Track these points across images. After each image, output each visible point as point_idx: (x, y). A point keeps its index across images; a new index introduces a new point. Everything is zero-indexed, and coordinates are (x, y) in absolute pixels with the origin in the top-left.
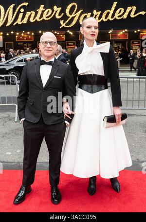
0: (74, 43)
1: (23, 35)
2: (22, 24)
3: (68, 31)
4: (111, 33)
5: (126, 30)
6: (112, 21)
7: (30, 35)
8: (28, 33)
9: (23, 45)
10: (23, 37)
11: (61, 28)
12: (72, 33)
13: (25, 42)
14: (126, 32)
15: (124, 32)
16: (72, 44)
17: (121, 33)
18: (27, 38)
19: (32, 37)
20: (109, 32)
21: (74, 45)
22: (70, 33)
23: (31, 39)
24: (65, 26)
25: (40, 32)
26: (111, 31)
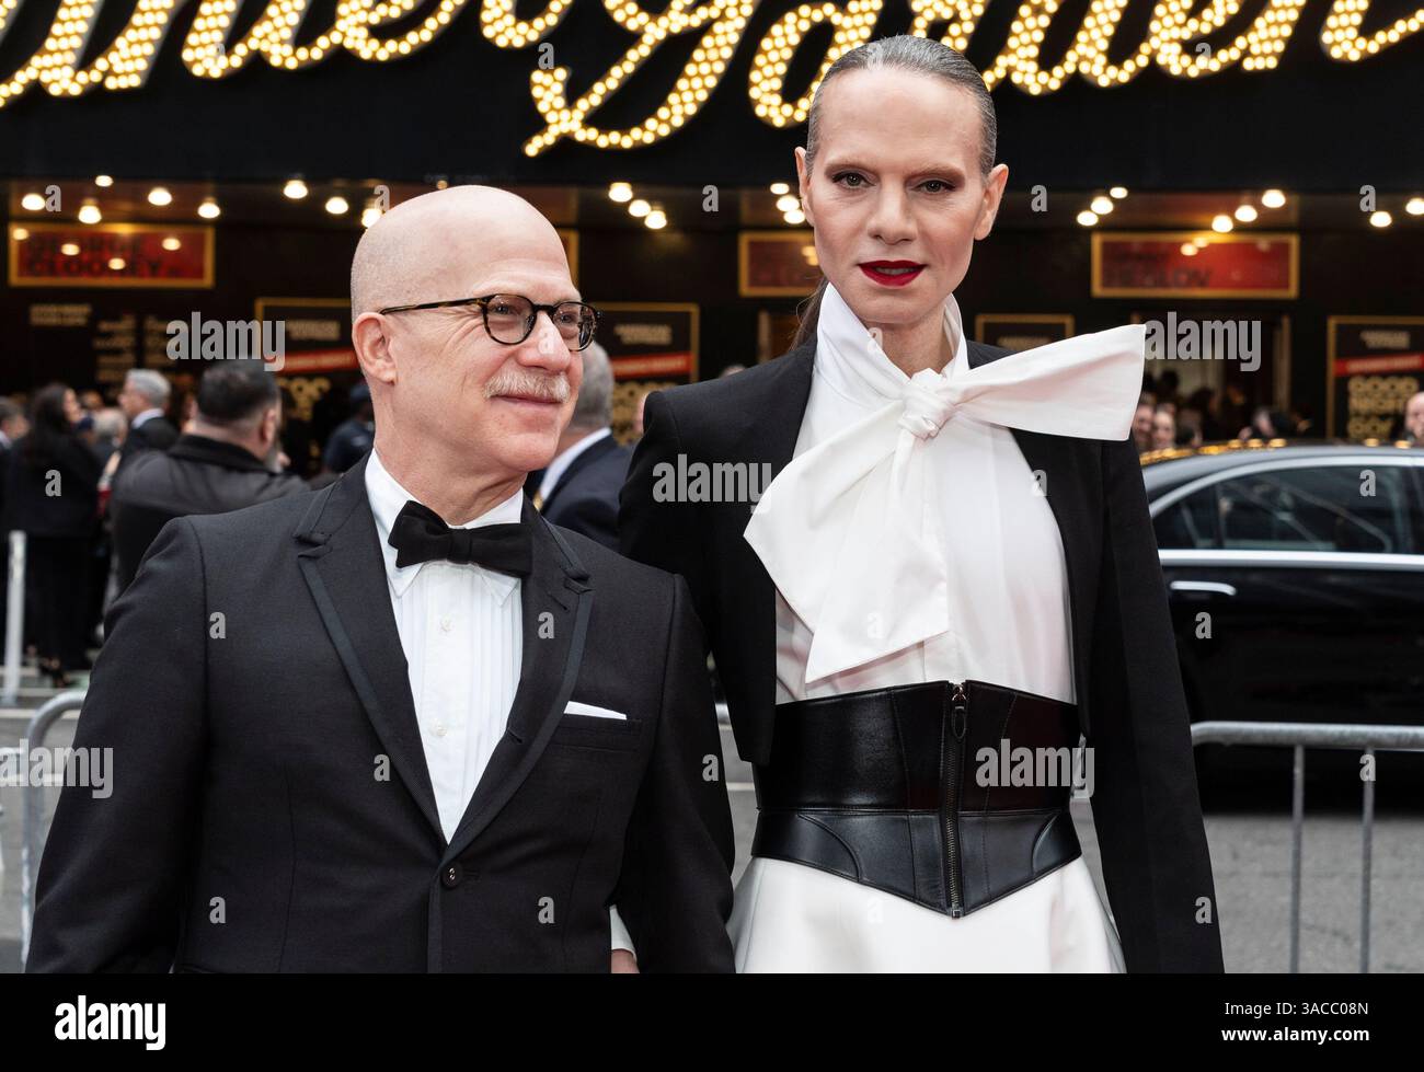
0: (679, 324)
1: (89, 214)
2: (96, 92)
3: (620, 192)
4: (1105, 225)
5: (1274, 199)
6: (1117, 90)
7: (180, 218)
8: (160, 197)
9: (89, 331)
10: (97, 245)
11: (533, 148)
12: (656, 220)
13: (108, 303)
14: (1268, 223)
15: (1247, 214)
16: (661, 335)
17: (1222, 224)
18: (142, 255)
19: (192, 246)
20: (1086, 219)
21: (677, 346)
22: (639, 209)
23: (182, 264)
24: (584, 135)
25: (296, 190)
26: (1102, 206)
